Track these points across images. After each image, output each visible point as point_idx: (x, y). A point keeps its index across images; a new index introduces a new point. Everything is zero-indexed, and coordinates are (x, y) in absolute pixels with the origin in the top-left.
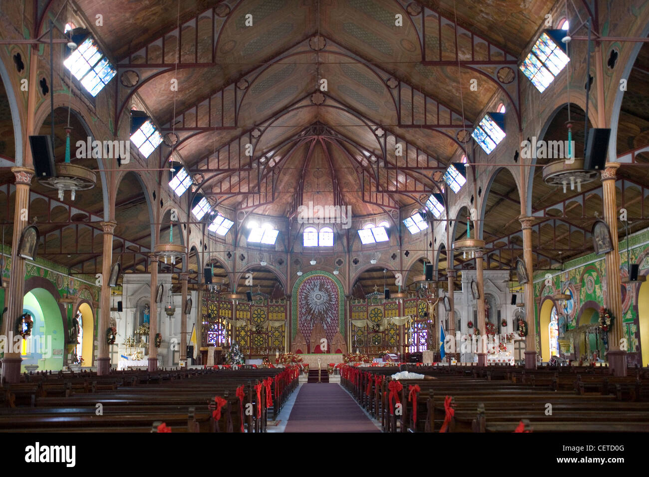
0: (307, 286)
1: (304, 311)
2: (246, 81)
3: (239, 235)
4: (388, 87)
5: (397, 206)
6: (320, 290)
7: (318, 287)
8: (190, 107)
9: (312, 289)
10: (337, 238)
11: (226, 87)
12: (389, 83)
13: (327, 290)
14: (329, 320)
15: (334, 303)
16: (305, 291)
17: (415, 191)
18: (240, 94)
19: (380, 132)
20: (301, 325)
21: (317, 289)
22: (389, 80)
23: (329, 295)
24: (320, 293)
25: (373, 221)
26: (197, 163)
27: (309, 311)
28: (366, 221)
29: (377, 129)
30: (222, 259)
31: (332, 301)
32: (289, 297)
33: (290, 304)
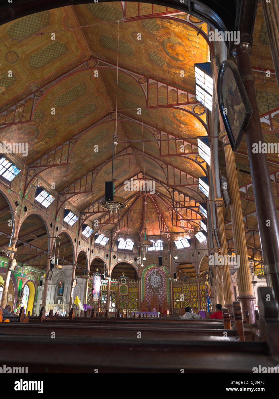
0: (150, 272)
1: (148, 287)
2: (97, 170)
3: (113, 245)
4: (162, 168)
5: (192, 227)
6: (156, 275)
7: (155, 273)
8: (72, 183)
9: (152, 274)
10: (165, 245)
11: (88, 173)
12: (163, 166)
13: (160, 274)
14: (161, 292)
15: (164, 282)
16: (148, 275)
17: (197, 219)
18: (94, 175)
19: (171, 190)
20: (147, 295)
21: (155, 274)
22: (163, 165)
23: (161, 278)
24: (156, 276)
25: (182, 236)
26: (84, 209)
27: (151, 287)
28: (179, 236)
29: (169, 189)
30: (103, 258)
31: (163, 281)
32: (140, 279)
33: (141, 283)
